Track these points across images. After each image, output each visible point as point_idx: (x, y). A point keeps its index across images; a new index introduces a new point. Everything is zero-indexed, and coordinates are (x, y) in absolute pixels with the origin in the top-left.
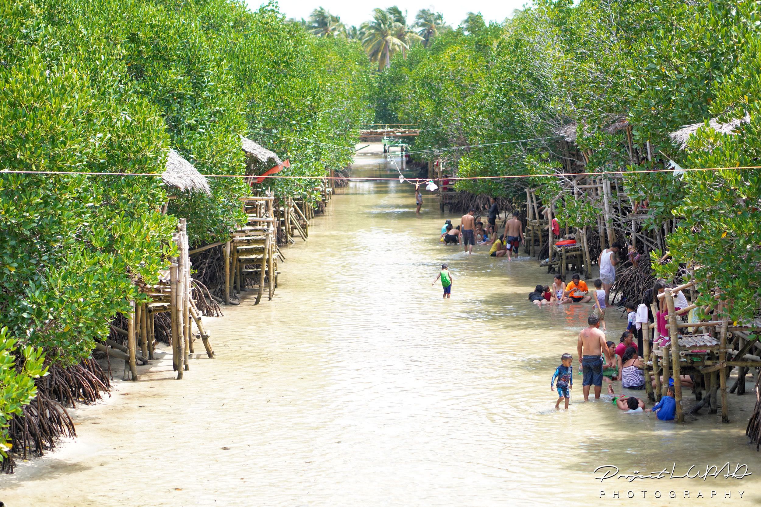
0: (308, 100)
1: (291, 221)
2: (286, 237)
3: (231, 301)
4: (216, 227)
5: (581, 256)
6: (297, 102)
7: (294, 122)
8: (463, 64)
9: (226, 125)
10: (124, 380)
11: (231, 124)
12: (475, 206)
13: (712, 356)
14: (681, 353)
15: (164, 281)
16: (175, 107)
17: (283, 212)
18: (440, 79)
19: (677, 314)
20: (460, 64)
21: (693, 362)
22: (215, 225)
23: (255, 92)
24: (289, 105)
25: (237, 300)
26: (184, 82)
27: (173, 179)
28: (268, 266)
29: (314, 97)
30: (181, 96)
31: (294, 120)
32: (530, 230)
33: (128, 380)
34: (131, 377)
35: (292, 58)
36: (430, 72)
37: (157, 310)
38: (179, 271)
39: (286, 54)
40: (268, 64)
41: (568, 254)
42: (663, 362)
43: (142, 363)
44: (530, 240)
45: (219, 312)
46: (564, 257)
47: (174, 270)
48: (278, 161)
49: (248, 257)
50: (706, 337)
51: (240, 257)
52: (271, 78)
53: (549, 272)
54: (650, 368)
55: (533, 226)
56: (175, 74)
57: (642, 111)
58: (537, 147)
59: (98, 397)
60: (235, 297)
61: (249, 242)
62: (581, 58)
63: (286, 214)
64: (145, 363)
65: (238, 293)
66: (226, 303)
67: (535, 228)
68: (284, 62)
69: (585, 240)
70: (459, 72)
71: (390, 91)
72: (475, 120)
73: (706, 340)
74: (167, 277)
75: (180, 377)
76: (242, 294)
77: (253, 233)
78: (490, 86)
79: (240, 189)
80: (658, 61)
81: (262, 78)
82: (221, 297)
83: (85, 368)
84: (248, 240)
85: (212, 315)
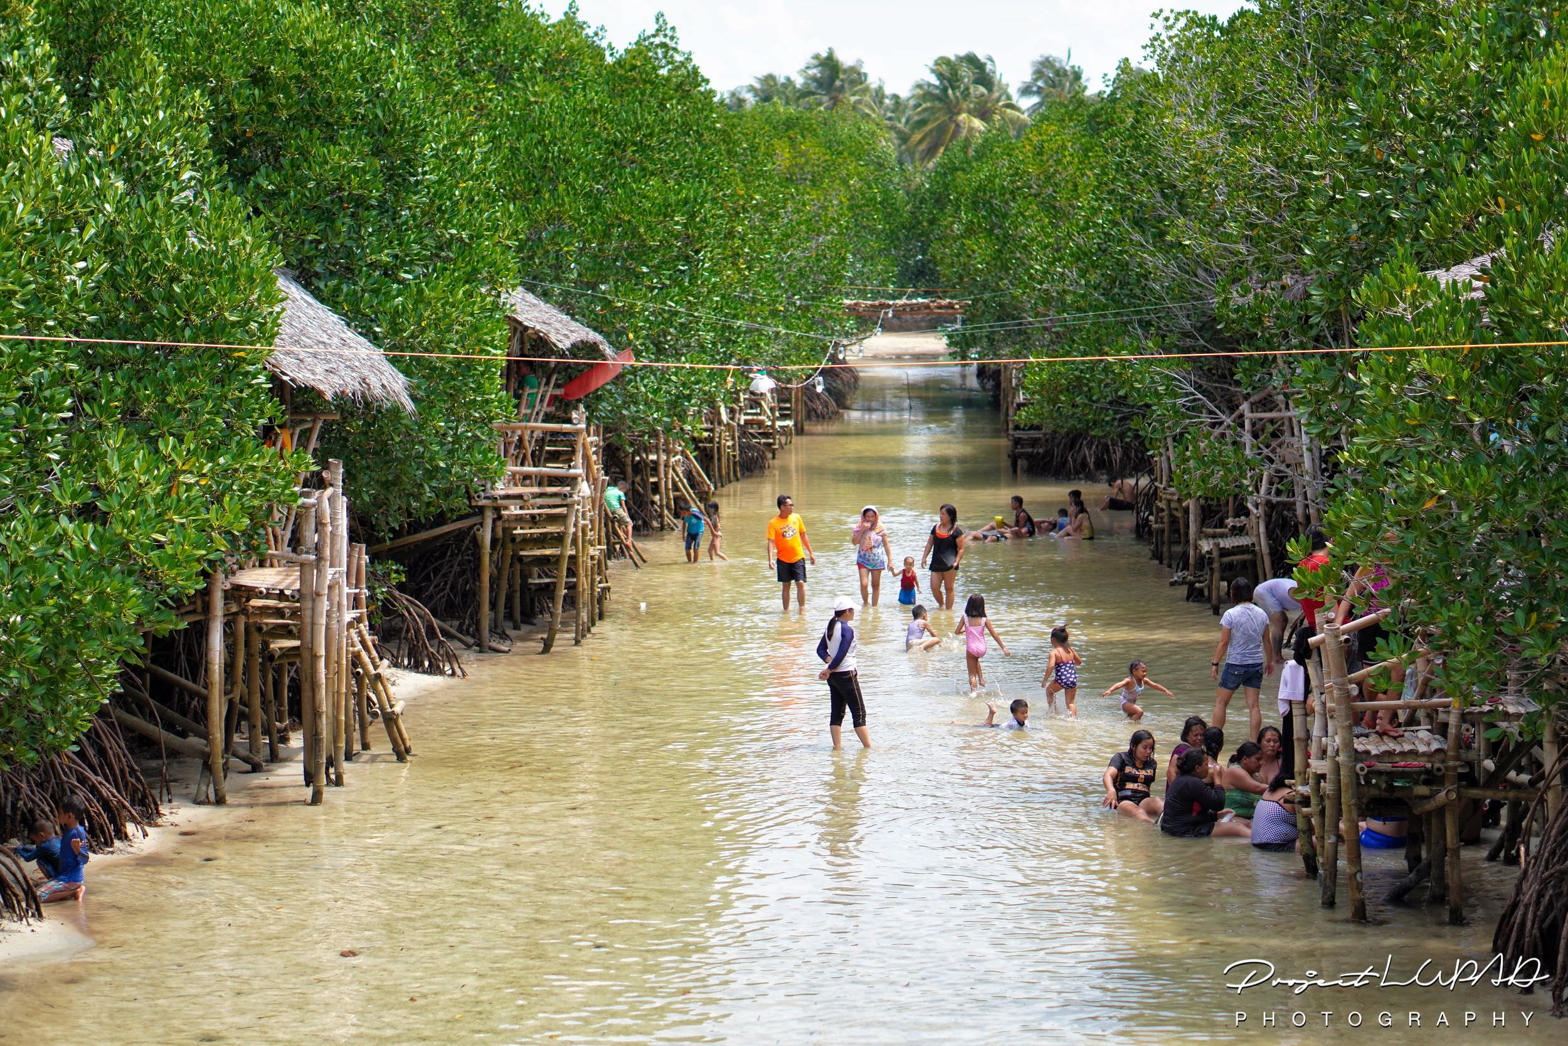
0: (677, 223)
1: (674, 484)
2: (661, 516)
3: (494, 644)
4: (434, 484)
5: (1254, 564)
6: (649, 227)
7: (645, 269)
8: (1058, 162)
9: (469, 268)
10: (198, 802)
11: (481, 265)
12: (1079, 461)
13: (1432, 778)
14: (1359, 766)
15: (288, 592)
16: (344, 224)
17: (656, 463)
18: (1012, 192)
19: (1351, 681)
20: (1051, 162)
21: (1391, 788)
22: (432, 478)
23: (563, 205)
24: (635, 232)
25: (508, 642)
26: (365, 173)
27: (309, 375)
28: (572, 573)
29: (692, 216)
30: (360, 202)
31: (644, 264)
32: (1162, 510)
33: (206, 802)
34: (212, 797)
35: (651, 135)
36: (991, 179)
37: (288, 656)
38: (319, 571)
39: (639, 128)
40: (600, 148)
41: (1226, 560)
42: (1327, 787)
43: (249, 767)
44: (1163, 531)
45: (456, 666)
46: (1216, 565)
47: (307, 568)
48: (608, 350)
49: (538, 552)
50: (1423, 734)
51: (522, 553)
52: (603, 177)
53: (1188, 599)
54: (1306, 801)
55: (1169, 501)
56: (345, 155)
57: (1329, 244)
58: (1171, 331)
59: (123, 836)
60: (504, 636)
61: (533, 520)
62: (1237, 135)
63: (662, 468)
64: (256, 768)
65: (516, 628)
66: (481, 647)
67: (1173, 505)
68: (634, 144)
69: (1262, 529)
70: (1048, 178)
71: (932, 222)
72: (1045, 272)
73: (1423, 740)
74: (293, 583)
75: (316, 799)
76: (525, 628)
77: (540, 501)
78: (1096, 204)
79: (487, 402)
80: (1363, 134)
81: (582, 174)
82: (473, 636)
83: (96, 774)
84: (533, 517)
85: (442, 673)
